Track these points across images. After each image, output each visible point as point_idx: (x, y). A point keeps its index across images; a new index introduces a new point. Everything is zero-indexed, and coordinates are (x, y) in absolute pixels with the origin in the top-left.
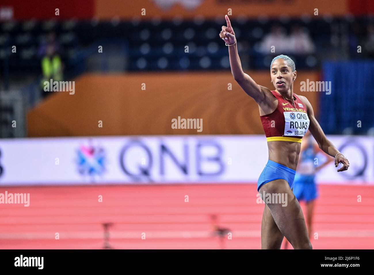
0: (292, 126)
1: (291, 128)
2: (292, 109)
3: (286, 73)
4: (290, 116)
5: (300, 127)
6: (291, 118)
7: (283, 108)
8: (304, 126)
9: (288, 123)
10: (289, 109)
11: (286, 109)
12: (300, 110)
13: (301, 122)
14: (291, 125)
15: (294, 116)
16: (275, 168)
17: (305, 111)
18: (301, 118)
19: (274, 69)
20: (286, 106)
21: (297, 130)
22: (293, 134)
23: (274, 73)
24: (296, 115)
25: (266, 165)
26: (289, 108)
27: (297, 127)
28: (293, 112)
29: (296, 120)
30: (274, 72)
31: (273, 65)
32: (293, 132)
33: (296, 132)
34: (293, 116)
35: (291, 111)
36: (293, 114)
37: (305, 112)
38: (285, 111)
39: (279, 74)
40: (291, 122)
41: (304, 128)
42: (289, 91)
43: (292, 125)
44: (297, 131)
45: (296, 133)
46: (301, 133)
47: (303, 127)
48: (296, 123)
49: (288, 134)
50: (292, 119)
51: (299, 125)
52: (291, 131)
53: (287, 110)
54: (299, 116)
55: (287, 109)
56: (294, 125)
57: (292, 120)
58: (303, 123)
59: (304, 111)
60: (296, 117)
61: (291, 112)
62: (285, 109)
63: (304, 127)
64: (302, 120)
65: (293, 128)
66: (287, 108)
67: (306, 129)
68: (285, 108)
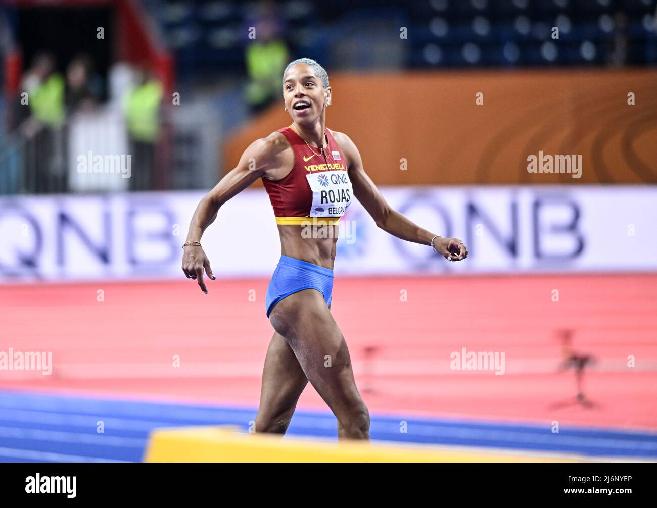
0: (324, 199)
1: (322, 202)
2: (321, 167)
3: (311, 89)
4: (319, 181)
5: (338, 200)
6: (321, 184)
7: (305, 167)
8: (344, 197)
9: (317, 193)
10: (315, 168)
11: (310, 168)
12: (336, 165)
13: (338, 190)
14: (323, 197)
15: (327, 180)
17: (342, 165)
18: (338, 182)
20: (309, 163)
21: (333, 205)
22: (326, 213)
24: (329, 178)
26: (316, 166)
27: (333, 200)
28: (323, 173)
29: (331, 186)
32: (326, 209)
33: (330, 209)
34: (324, 180)
35: (319, 171)
36: (323, 177)
37: (343, 168)
38: (308, 173)
40: (322, 192)
41: (344, 200)
43: (324, 197)
44: (332, 207)
45: (330, 212)
46: (340, 210)
47: (343, 198)
48: (331, 193)
49: (316, 214)
50: (323, 185)
51: (337, 197)
52: (323, 208)
53: (312, 170)
54: (334, 179)
55: (312, 167)
56: (328, 197)
57: (323, 188)
58: (343, 191)
59: (341, 167)
60: (330, 181)
61: (320, 174)
62: (308, 169)
63: (345, 198)
64: (341, 186)
65: (327, 202)
66: (311, 166)
67: (348, 201)
68: (309, 167)
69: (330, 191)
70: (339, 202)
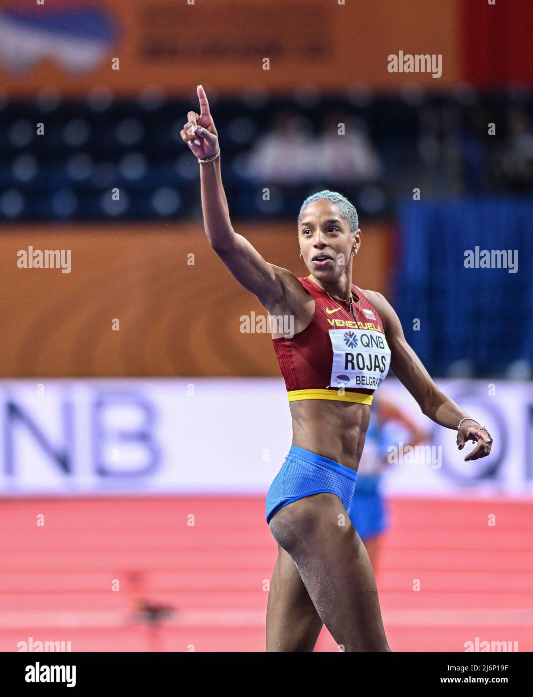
0: (350, 365)
1: (346, 368)
2: (349, 323)
3: (335, 236)
4: (345, 340)
5: (369, 368)
6: (347, 344)
7: (328, 320)
8: (377, 364)
9: (338, 355)
10: (341, 323)
11: (335, 323)
12: (369, 325)
13: (370, 356)
14: (347, 361)
15: (355, 340)
16: (311, 466)
17: (379, 327)
18: (370, 345)
19: (306, 224)
20: (335, 316)
21: (362, 373)
22: (352, 384)
23: (306, 235)
24: (358, 338)
25: (286, 459)
26: (343, 322)
27: (361, 366)
28: (352, 331)
29: (359, 349)
30: (305, 232)
31: (305, 216)
32: (353, 378)
33: (358, 379)
34: (351, 340)
35: (346, 327)
36: (351, 336)
37: (380, 330)
38: (331, 327)
39: (319, 236)
40: (347, 354)
41: (377, 369)
42: (343, 279)
43: (350, 361)
44: (360, 375)
45: (358, 382)
46: (371, 380)
47: (376, 367)
48: (360, 357)
49: (339, 383)
50: (349, 346)
51: (367, 363)
52: (347, 375)
53: (338, 325)
54: (365, 340)
55: (338, 322)
56: (355, 361)
57: (349, 350)
58: (376, 357)
59: (377, 328)
60: (359, 342)
61: (347, 331)
62: (332, 324)
63: (379, 367)
64: (374, 350)
65: (353, 368)
66: (336, 320)
67: (382, 371)
68: (333, 320)
69: (359, 354)
70: (370, 370)
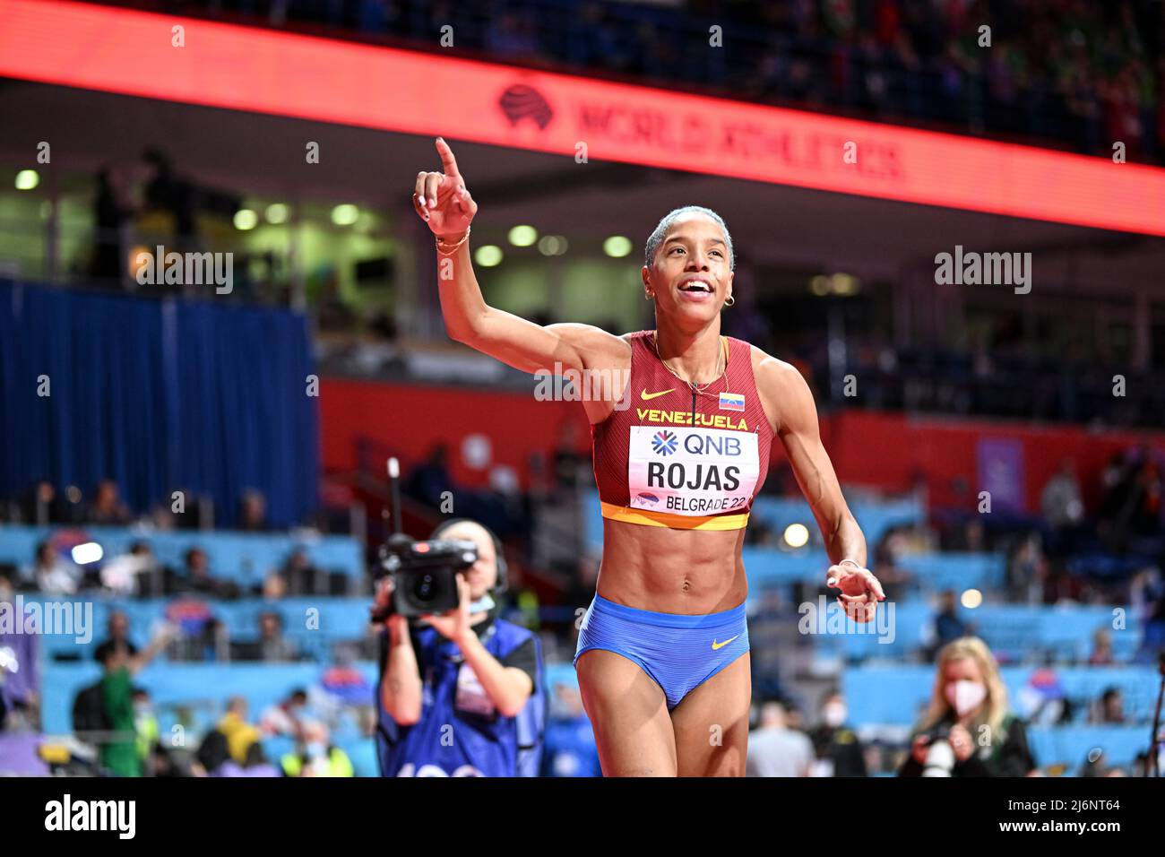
0: (656, 480)
1: (650, 483)
2: (677, 417)
4: (653, 443)
5: (694, 484)
8: (713, 479)
9: (638, 465)
10: (660, 416)
11: (647, 415)
12: (719, 419)
13: (700, 466)
14: (651, 475)
15: (673, 443)
18: (704, 450)
20: (650, 404)
21: (677, 493)
22: (661, 506)
24: (681, 440)
26: (664, 414)
27: (676, 481)
29: (680, 455)
32: (662, 498)
33: (671, 500)
34: (665, 443)
35: (666, 423)
36: (667, 437)
40: (651, 465)
41: (714, 487)
43: (656, 475)
44: (674, 495)
45: (670, 505)
46: (694, 503)
47: (708, 483)
49: (643, 503)
51: (691, 477)
52: (654, 493)
54: (694, 443)
56: (665, 475)
57: (659, 458)
58: (714, 468)
59: (735, 423)
60: (680, 447)
61: (662, 429)
65: (661, 484)
66: (651, 411)
68: (647, 411)
69: (675, 465)
70: (695, 488)
